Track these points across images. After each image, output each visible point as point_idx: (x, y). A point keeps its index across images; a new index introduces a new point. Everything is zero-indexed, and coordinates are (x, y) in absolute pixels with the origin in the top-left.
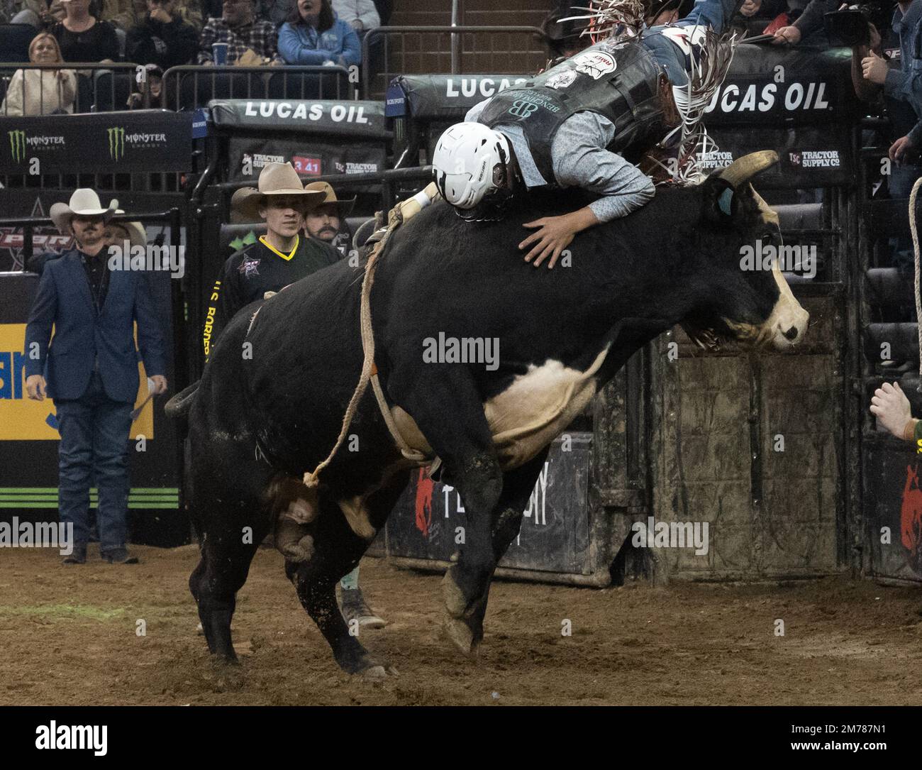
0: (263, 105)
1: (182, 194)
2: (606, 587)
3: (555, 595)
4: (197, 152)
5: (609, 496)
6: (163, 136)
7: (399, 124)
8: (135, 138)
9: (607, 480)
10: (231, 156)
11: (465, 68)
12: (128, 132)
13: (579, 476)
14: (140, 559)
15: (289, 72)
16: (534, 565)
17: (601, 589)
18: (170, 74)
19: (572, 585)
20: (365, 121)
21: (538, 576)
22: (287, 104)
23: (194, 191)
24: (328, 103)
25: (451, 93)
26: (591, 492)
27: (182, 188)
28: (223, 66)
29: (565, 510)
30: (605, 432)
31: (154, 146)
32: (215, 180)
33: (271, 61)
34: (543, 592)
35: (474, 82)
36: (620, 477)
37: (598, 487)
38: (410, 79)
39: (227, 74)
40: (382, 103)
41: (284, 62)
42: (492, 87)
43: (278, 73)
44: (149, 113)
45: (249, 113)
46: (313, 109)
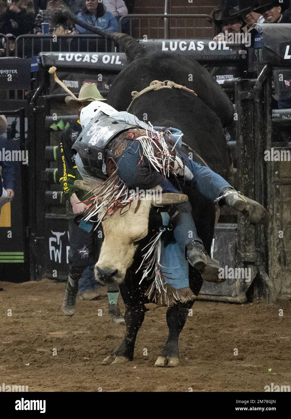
0: (67, 55)
1: (26, 101)
2: (245, 303)
3: (218, 308)
4: (33, 79)
5: (246, 256)
9: (245, 249)
11: (171, 36)
13: (230, 246)
15: (81, 38)
17: (242, 304)
18: (19, 39)
19: (225, 302)
20: (120, 63)
21: (209, 297)
22: (80, 54)
23: (32, 99)
24: (101, 54)
25: (164, 49)
26: (236, 254)
27: (26, 97)
28: (47, 35)
29: (223, 264)
30: (243, 223)
31: (11, 76)
32: (43, 94)
33: (71, 33)
34: (212, 305)
35: (176, 43)
36: (251, 246)
37: (240, 252)
38: (143, 41)
39: (49, 39)
41: (78, 32)
42: (185, 45)
43: (75, 38)
44: (9, 59)
45: (60, 59)
46: (93, 57)
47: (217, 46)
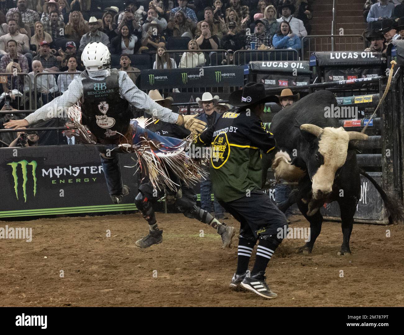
0: (268, 63)
2: (388, 225)
3: (370, 228)
4: (246, 79)
6: (234, 74)
7: (314, 68)
8: (225, 75)
9: (387, 188)
10: (257, 80)
11: (336, 49)
12: (222, 73)
14: (229, 218)
16: (363, 218)
17: (386, 225)
18: (236, 53)
19: (376, 224)
20: (303, 67)
21: (364, 221)
22: (276, 62)
24: (290, 62)
25: (332, 58)
29: (373, 199)
30: (386, 172)
31: (231, 77)
33: (270, 48)
34: (366, 227)
35: (339, 54)
36: (391, 187)
38: (317, 53)
39: (255, 53)
40: (308, 61)
41: (274, 48)
42: (346, 55)
43: (272, 52)
44: (229, 66)
45: (263, 65)
46: (285, 64)
47: (367, 55)
